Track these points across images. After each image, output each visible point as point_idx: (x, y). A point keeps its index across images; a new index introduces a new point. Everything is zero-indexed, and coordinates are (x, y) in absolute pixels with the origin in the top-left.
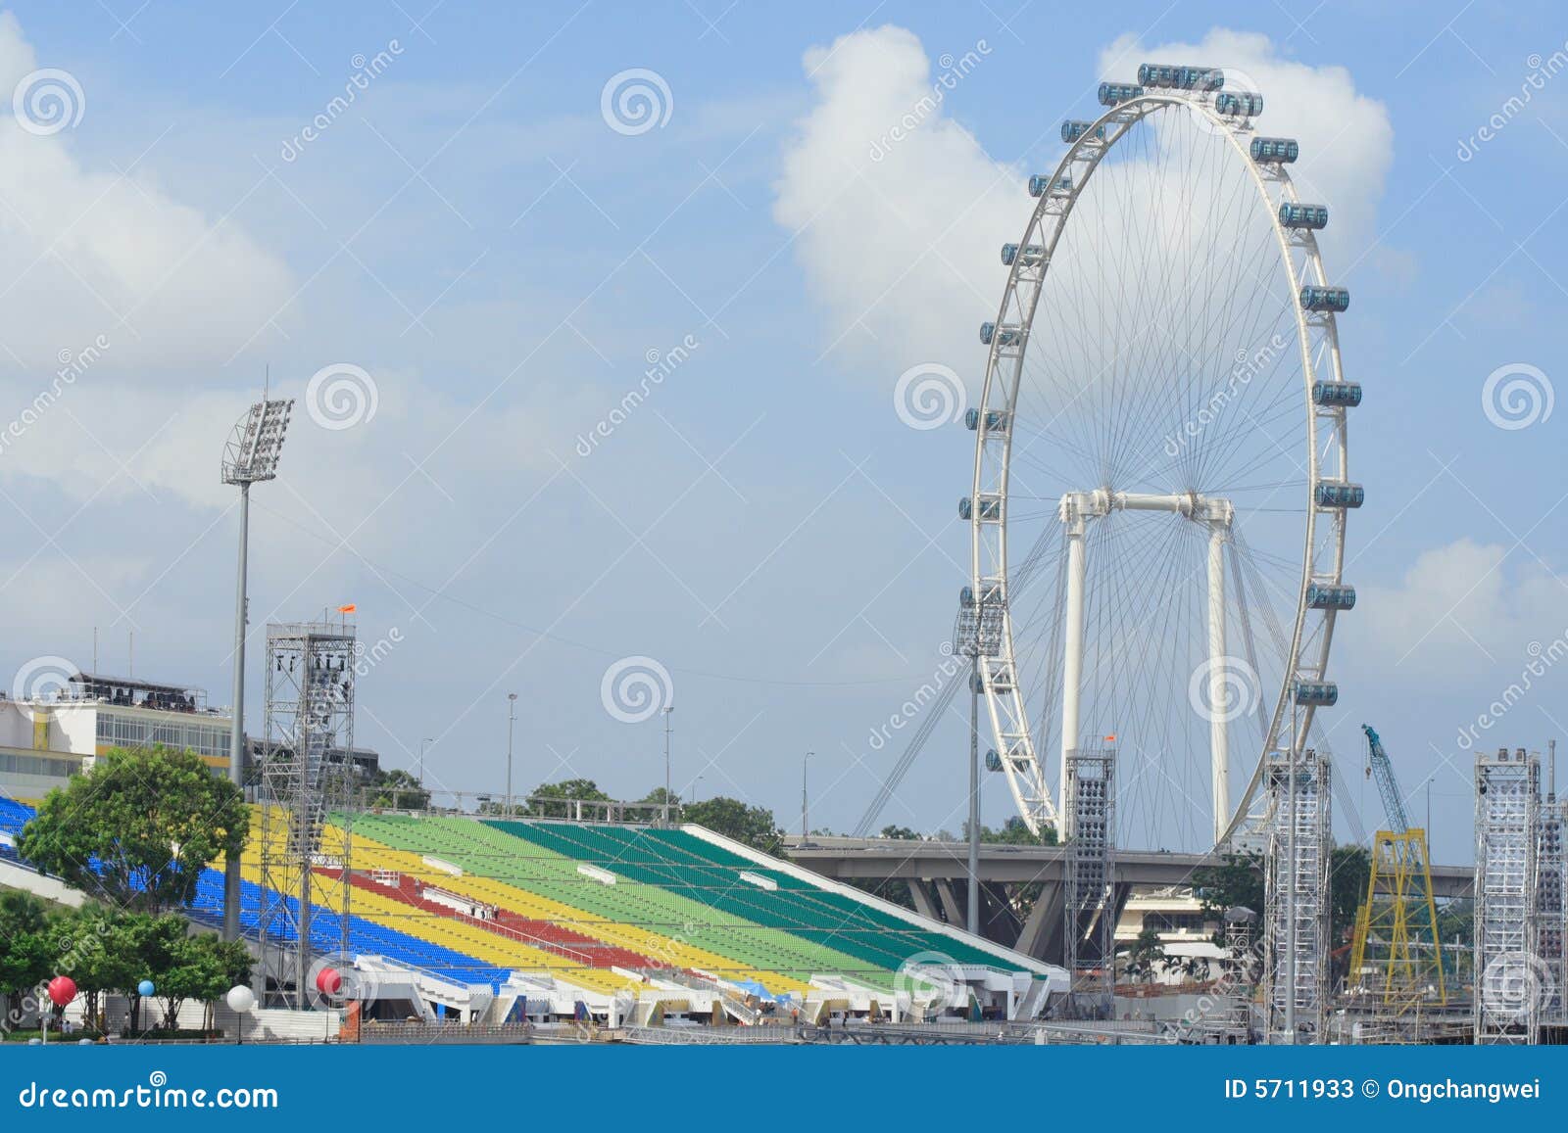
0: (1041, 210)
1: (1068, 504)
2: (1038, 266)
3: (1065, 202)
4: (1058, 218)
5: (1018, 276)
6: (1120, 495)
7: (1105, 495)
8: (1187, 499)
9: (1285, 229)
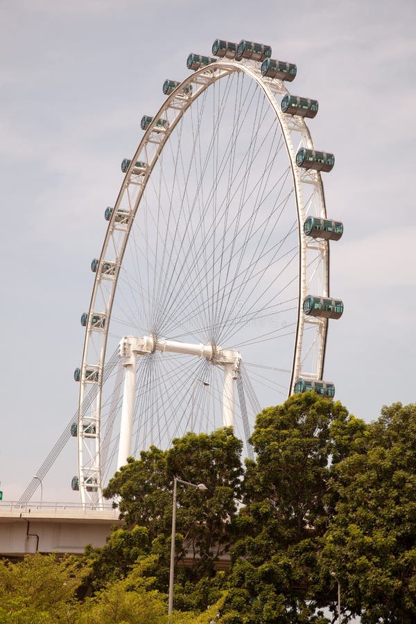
0: (146, 140)
1: (125, 344)
2: (144, 175)
3: (163, 136)
4: (158, 146)
5: (129, 180)
6: (162, 342)
7: (151, 340)
8: (209, 348)
9: (299, 169)
